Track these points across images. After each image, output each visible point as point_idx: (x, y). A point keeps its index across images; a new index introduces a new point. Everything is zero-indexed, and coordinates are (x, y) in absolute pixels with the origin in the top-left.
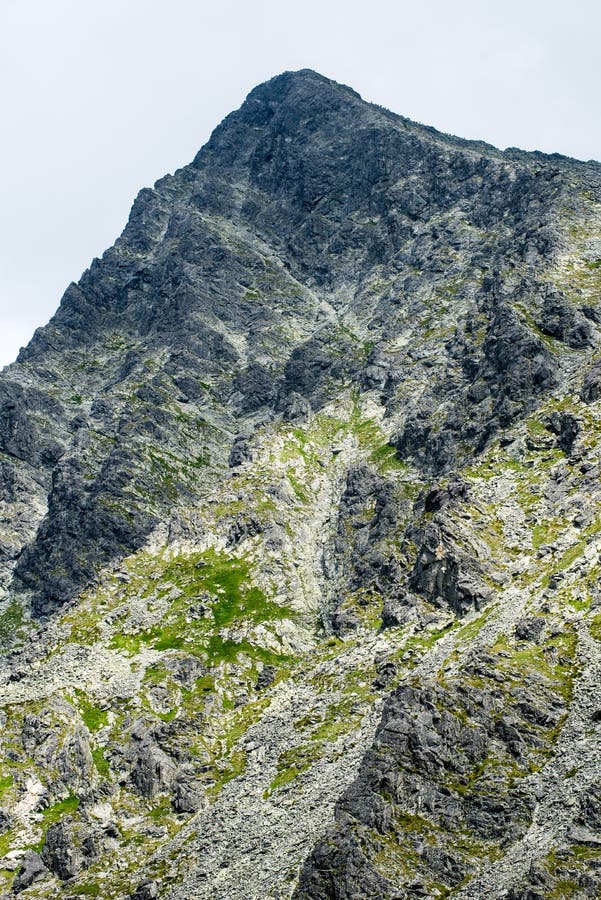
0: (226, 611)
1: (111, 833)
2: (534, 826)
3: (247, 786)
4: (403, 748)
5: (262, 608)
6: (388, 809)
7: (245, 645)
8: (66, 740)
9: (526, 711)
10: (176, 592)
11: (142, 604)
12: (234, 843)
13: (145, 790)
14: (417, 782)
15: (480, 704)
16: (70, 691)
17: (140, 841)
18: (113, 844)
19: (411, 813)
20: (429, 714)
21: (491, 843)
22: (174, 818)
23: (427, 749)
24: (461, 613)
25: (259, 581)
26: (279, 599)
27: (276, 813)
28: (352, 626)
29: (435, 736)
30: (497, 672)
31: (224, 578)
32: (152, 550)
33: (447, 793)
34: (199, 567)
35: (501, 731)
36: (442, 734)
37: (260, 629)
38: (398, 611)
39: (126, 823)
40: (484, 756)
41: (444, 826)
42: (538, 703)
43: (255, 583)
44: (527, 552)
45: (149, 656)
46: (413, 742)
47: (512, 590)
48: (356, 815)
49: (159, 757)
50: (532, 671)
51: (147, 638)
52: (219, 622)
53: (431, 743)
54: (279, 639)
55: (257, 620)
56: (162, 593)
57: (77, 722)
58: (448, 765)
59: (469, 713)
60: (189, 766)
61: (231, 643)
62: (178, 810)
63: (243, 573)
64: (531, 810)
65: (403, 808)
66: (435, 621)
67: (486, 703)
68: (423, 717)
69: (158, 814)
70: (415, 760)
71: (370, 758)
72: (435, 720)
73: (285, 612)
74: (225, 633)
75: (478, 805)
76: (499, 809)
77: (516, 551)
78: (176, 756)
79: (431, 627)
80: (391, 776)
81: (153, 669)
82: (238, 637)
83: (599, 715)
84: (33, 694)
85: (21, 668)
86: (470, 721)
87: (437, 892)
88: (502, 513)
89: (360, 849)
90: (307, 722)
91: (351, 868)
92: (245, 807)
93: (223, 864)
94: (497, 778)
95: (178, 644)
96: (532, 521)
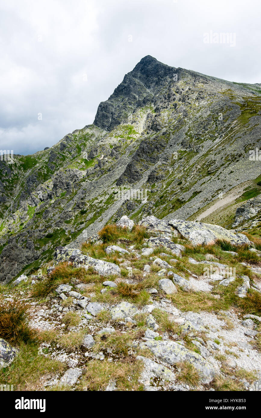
0: (130, 133)
1: (107, 162)
2: (159, 161)
3: (125, 155)
4: (142, 150)
5: (135, 132)
6: (139, 158)
7: (132, 137)
8: (107, 150)
9: (161, 145)
10: (124, 130)
11: (119, 132)
12: (122, 163)
13: (112, 156)
14: (144, 154)
15: (154, 144)
16: (108, 143)
17: (110, 163)
18: (107, 163)
19: (142, 159)
20: (146, 145)
21: (153, 164)
22: (115, 160)
23: (146, 150)
24: (157, 132)
25: (135, 129)
26: (137, 131)
27: (128, 159)
28: (144, 134)
29: (147, 148)
30: (157, 139)
31: (130, 128)
32: (121, 125)
33: (148, 156)
34: (127, 127)
35: (156, 148)
36: (148, 148)
37: (134, 135)
38: (149, 132)
39: (109, 160)
40: (154, 151)
41: (147, 161)
42: (163, 144)
43: (134, 129)
44: (167, 123)
45: (119, 139)
46: (143, 149)
47: (164, 129)
48: (134, 159)
49: (114, 151)
50: (163, 139)
51: (119, 136)
52: (129, 134)
53: (146, 149)
54: (137, 137)
55: (134, 134)
56: (122, 130)
57: (109, 147)
58: (148, 152)
59: (152, 145)
60: (118, 153)
61: (130, 137)
62: (116, 158)
63: (133, 128)
64: (159, 159)
65: (141, 158)
66: (153, 133)
67: (155, 143)
68: (145, 145)
69: (113, 159)
70: (144, 151)
71: (138, 151)
72: (147, 146)
73: (138, 133)
74: (129, 136)
75: (152, 158)
76: (155, 159)
77: (166, 123)
78: (116, 151)
79: (153, 134)
80: (140, 154)
81: (120, 140)
82: (131, 136)
83: (171, 146)
84: (104, 144)
85: (103, 140)
86: (152, 146)
87: (144, 170)
88: (165, 118)
89: (134, 164)
90: (134, 147)
91: (133, 167)
92: (124, 158)
93: (120, 166)
94: (155, 154)
95: (123, 137)
96: (169, 119)
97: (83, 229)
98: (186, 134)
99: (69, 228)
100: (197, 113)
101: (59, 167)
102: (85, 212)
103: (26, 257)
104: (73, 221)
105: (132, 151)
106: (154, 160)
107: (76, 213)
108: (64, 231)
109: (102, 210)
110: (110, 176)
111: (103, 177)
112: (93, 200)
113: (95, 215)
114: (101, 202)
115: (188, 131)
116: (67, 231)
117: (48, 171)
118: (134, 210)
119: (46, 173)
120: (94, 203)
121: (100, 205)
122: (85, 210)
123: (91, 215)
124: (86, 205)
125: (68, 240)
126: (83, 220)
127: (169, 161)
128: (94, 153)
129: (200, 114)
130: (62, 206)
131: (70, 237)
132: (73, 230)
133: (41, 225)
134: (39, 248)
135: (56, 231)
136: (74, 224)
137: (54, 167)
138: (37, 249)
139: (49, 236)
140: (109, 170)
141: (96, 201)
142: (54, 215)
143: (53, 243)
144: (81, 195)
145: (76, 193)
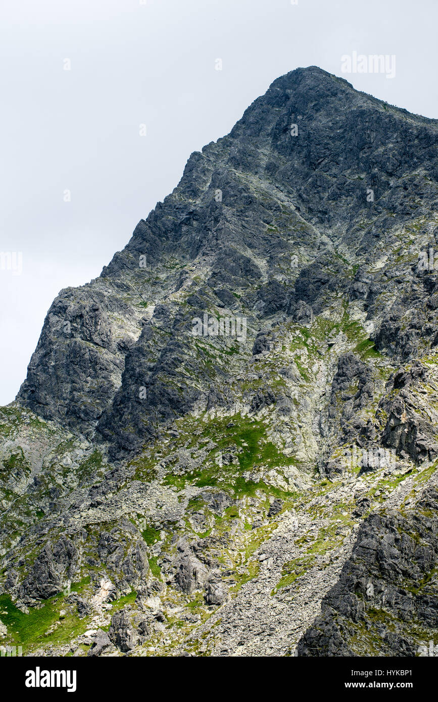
0: (248, 459)
1: (159, 619)
3: (259, 586)
4: (372, 560)
5: (275, 458)
6: (360, 604)
7: (261, 484)
10: (212, 445)
11: (187, 453)
12: (248, 628)
13: (185, 588)
14: (382, 585)
16: (134, 515)
17: (180, 625)
18: (160, 626)
19: (377, 608)
20: (392, 536)
21: (436, 631)
22: (205, 609)
23: (390, 561)
24: (418, 462)
25: (273, 437)
26: (287, 451)
27: (280, 606)
28: (339, 471)
29: (396, 551)
31: (247, 435)
32: (196, 414)
33: (404, 594)
34: (230, 427)
36: (401, 550)
37: (272, 473)
39: (171, 612)
40: (432, 567)
41: (401, 618)
43: (270, 439)
45: (191, 491)
46: (379, 556)
48: (337, 608)
49: (196, 564)
51: (190, 478)
52: (243, 467)
53: (393, 557)
54: (287, 480)
55: (271, 466)
56: (202, 445)
57: (138, 538)
58: (405, 573)
59: (421, 535)
60: (217, 571)
61: (251, 482)
62: (209, 603)
63: (262, 432)
66: (399, 468)
67: (434, 528)
68: (387, 538)
69: (194, 605)
70: (381, 568)
71: (348, 567)
72: (397, 540)
73: (291, 461)
74: (247, 475)
75: (426, 602)
78: (208, 563)
79: (397, 473)
80: (363, 580)
81: (194, 500)
82: (257, 478)
84: (107, 517)
85: (99, 498)
86: (422, 541)
89: (339, 633)
90: (304, 540)
91: (332, 646)
92: (257, 602)
93: (241, 644)
95: (213, 482)
105: (296, 562)
128: (58, 570)
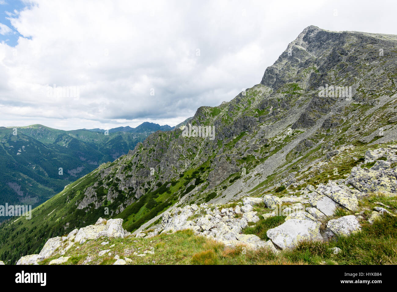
0: (295, 89)
1: (279, 111)
2: (331, 112)
3: (295, 107)
4: (314, 103)
5: (299, 89)
6: (312, 109)
8: (276, 103)
9: (331, 99)
10: (289, 87)
11: (285, 89)
12: (293, 113)
13: (284, 107)
14: (316, 107)
16: (277, 98)
18: (280, 113)
20: (319, 99)
21: (325, 114)
22: (286, 110)
25: (299, 86)
26: (301, 88)
27: (298, 110)
28: (310, 90)
29: (319, 102)
31: (295, 86)
32: (287, 83)
33: (320, 108)
34: (292, 85)
35: (328, 101)
37: (299, 91)
38: (316, 88)
39: (281, 111)
40: (325, 104)
41: (319, 112)
44: (334, 81)
45: (285, 94)
48: (308, 110)
49: (285, 104)
51: (285, 92)
54: (301, 92)
55: (298, 90)
57: (277, 101)
58: (320, 105)
60: (289, 105)
61: (295, 93)
63: (297, 85)
64: (331, 110)
65: (314, 110)
68: (317, 100)
70: (316, 104)
71: (310, 104)
73: (302, 89)
74: (294, 92)
75: (323, 109)
77: (333, 81)
78: (287, 104)
80: (313, 106)
81: (286, 96)
82: (296, 92)
83: (342, 100)
84: (272, 98)
85: (272, 96)
86: (324, 100)
87: (317, 119)
88: (332, 76)
89: (308, 114)
90: (303, 100)
91: (306, 116)
92: (295, 109)
94: (327, 107)
95: (289, 93)
96: (336, 77)
97: (268, 156)
98: (358, 90)
99: (257, 155)
100: (368, 72)
101: (235, 115)
102: (268, 146)
103: (231, 169)
104: (259, 151)
105: (301, 104)
106: (326, 111)
107: (262, 146)
108: (254, 157)
109: (282, 146)
110: (284, 122)
111: (277, 122)
112: (273, 138)
113: (276, 148)
114: (280, 140)
115: (360, 87)
116: (256, 157)
117: (228, 118)
118: (311, 147)
119: (226, 118)
120: (274, 140)
121: (280, 142)
122: (268, 144)
123: (273, 148)
124: (268, 141)
125: (257, 162)
126: (267, 151)
127: (343, 112)
128: (265, 105)
129: (371, 72)
130: (248, 141)
131: (259, 160)
132: (261, 157)
133: (234, 152)
134: (239, 165)
135: (248, 156)
136: (261, 153)
137: (232, 115)
138: (238, 165)
139: (244, 159)
140: (282, 118)
141: (276, 139)
142: (242, 146)
143: (247, 163)
144: (261, 134)
145: (257, 133)
